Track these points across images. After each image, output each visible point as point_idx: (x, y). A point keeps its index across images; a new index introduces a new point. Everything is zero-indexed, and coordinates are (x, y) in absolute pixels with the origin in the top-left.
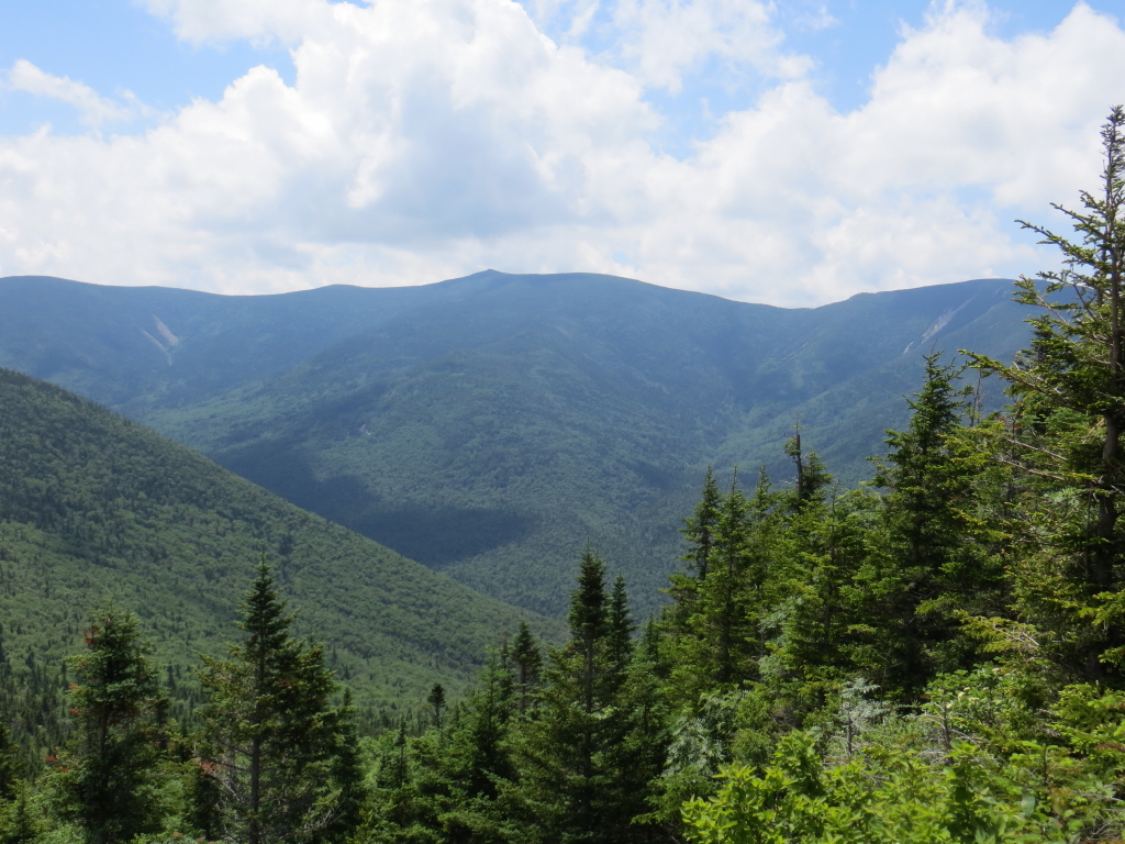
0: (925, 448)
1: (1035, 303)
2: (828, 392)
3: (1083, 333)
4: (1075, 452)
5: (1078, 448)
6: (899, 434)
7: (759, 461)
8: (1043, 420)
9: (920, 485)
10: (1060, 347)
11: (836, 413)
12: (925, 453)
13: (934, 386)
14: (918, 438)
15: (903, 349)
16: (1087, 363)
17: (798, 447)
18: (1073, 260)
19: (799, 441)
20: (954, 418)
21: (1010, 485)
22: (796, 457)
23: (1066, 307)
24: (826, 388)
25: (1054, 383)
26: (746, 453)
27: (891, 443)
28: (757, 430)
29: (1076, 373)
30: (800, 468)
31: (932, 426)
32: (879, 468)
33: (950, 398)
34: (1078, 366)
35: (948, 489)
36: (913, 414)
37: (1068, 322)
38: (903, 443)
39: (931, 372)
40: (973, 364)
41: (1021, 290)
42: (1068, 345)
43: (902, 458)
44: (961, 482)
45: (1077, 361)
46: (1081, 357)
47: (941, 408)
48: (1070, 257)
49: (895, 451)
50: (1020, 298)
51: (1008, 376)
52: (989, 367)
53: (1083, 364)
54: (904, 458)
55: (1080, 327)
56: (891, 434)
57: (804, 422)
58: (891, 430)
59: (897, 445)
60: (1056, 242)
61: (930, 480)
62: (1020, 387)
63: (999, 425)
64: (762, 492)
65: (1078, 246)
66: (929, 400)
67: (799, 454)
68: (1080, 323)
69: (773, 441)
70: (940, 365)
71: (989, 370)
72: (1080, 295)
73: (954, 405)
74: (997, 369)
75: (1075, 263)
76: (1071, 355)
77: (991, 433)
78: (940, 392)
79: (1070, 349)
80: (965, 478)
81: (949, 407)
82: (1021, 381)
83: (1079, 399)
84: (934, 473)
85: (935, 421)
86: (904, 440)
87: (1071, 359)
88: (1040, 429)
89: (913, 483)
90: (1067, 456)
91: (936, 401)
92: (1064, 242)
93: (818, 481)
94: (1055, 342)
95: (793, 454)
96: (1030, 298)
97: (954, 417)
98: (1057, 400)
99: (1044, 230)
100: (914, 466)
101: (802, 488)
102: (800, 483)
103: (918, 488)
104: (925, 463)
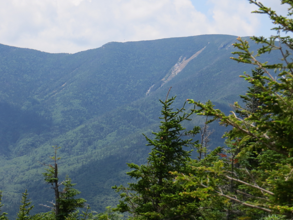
0: (160, 179)
1: (249, 62)
2: (82, 126)
3: (286, 88)
4: (280, 187)
5: (282, 184)
6: (140, 167)
7: (24, 185)
8: (255, 156)
9: (156, 210)
10: (269, 100)
11: (90, 144)
12: (161, 183)
13: (169, 126)
14: (155, 170)
15: (146, 91)
16: (289, 114)
17: (56, 176)
18: (280, 28)
19: (56, 170)
20: (184, 154)
21: (229, 211)
22: (54, 184)
23: (274, 67)
24: (81, 122)
25: (263, 129)
26: (13, 177)
27: (133, 175)
28: (23, 158)
29: (281, 122)
30: (57, 193)
31: (167, 160)
32: (122, 196)
33: (181, 137)
34: (283, 116)
35: (179, 214)
36: (151, 150)
37: (276, 80)
38: (143, 174)
39: (166, 115)
40: (199, 112)
41: (237, 50)
42: (275, 98)
43: (141, 188)
44: (189, 208)
45: (282, 112)
46: (285, 108)
47: (174, 145)
48: (277, 26)
49: (136, 181)
50: (237, 57)
51: (228, 122)
52: (212, 115)
53: (287, 114)
54: (143, 187)
55: (284, 83)
56: (132, 167)
57: (62, 151)
58: (133, 164)
59: (137, 176)
60: (266, 12)
61: (164, 207)
62: (236, 133)
63: (219, 164)
64: (24, 215)
65: (283, 16)
66: (164, 137)
67: (56, 181)
68: (284, 80)
69: (36, 167)
70: (173, 108)
71: (212, 118)
72: (285, 57)
73: (185, 143)
74: (218, 117)
75: (281, 31)
76: (277, 107)
77: (213, 171)
78: (174, 132)
79: (277, 102)
80: (193, 205)
81: (180, 144)
82: (237, 127)
83: (283, 143)
84: (168, 200)
85: (169, 156)
86: (144, 172)
87: (277, 110)
88: (253, 163)
89: (151, 209)
90: (273, 191)
91: (169, 140)
92: (272, 13)
93: (72, 205)
94: (265, 95)
95: (51, 181)
96: (245, 57)
97: (184, 152)
98: (265, 143)
99: (257, 2)
100: (151, 194)
101: (59, 211)
102: (57, 206)
103: (154, 213)
104: (160, 192)
